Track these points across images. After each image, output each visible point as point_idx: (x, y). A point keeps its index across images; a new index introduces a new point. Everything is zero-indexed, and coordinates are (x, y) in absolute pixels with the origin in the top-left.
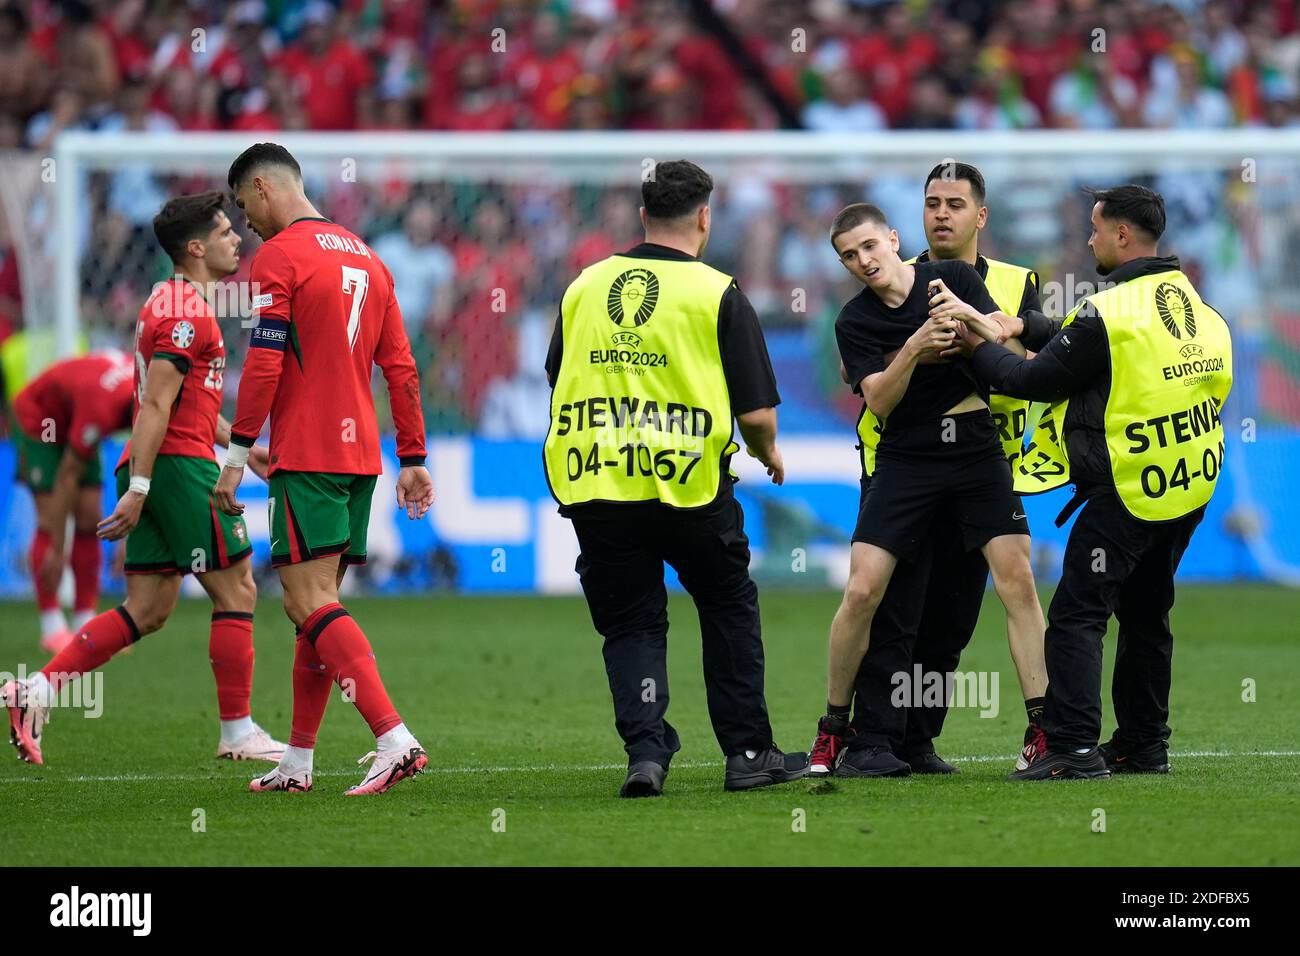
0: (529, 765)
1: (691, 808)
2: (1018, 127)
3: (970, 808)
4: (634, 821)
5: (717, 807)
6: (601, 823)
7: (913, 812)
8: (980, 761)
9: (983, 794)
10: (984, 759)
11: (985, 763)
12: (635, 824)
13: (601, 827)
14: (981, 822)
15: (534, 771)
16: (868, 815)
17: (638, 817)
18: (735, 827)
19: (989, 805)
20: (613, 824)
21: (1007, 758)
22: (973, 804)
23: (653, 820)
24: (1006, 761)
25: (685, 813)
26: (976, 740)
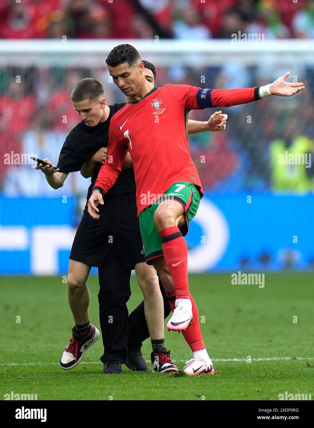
0: (28, 362)
1: (110, 384)
2: (279, 38)
3: (253, 384)
4: (81, 391)
5: (124, 384)
6: (65, 392)
7: (223, 387)
8: (258, 360)
9: (259, 377)
10: (260, 359)
11: (260, 361)
12: (82, 392)
13: (64, 394)
14: (258, 391)
15: (30, 365)
16: (201, 388)
17: (84, 389)
18: (133, 393)
19: (262, 383)
20: (71, 392)
21: (271, 359)
22: (254, 382)
23: (91, 391)
24: (271, 361)
25: (108, 387)
26: (255, 350)
